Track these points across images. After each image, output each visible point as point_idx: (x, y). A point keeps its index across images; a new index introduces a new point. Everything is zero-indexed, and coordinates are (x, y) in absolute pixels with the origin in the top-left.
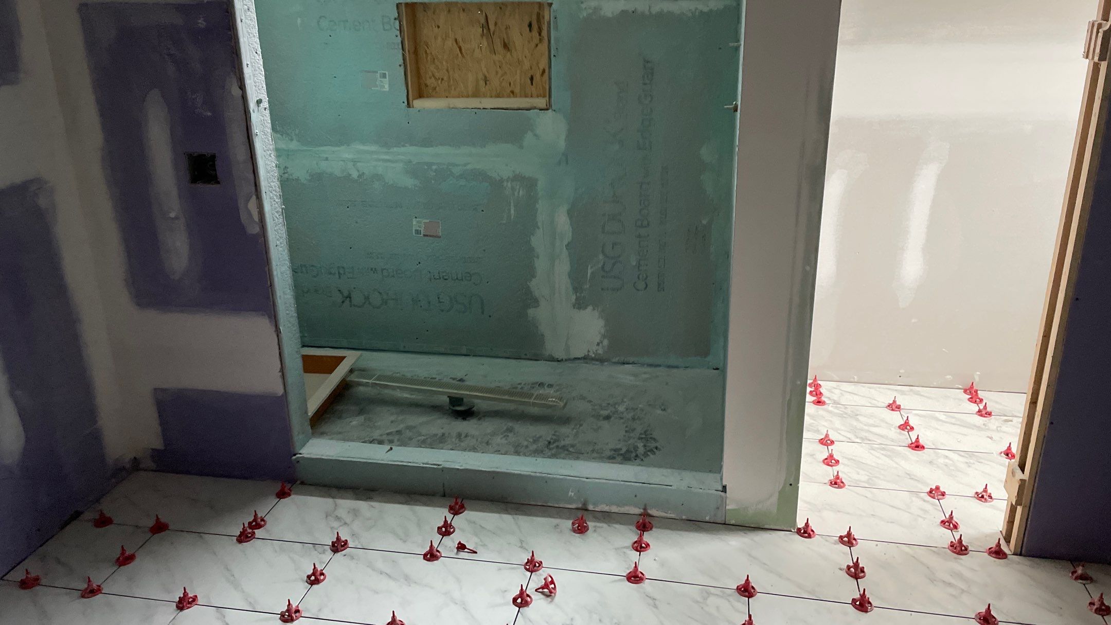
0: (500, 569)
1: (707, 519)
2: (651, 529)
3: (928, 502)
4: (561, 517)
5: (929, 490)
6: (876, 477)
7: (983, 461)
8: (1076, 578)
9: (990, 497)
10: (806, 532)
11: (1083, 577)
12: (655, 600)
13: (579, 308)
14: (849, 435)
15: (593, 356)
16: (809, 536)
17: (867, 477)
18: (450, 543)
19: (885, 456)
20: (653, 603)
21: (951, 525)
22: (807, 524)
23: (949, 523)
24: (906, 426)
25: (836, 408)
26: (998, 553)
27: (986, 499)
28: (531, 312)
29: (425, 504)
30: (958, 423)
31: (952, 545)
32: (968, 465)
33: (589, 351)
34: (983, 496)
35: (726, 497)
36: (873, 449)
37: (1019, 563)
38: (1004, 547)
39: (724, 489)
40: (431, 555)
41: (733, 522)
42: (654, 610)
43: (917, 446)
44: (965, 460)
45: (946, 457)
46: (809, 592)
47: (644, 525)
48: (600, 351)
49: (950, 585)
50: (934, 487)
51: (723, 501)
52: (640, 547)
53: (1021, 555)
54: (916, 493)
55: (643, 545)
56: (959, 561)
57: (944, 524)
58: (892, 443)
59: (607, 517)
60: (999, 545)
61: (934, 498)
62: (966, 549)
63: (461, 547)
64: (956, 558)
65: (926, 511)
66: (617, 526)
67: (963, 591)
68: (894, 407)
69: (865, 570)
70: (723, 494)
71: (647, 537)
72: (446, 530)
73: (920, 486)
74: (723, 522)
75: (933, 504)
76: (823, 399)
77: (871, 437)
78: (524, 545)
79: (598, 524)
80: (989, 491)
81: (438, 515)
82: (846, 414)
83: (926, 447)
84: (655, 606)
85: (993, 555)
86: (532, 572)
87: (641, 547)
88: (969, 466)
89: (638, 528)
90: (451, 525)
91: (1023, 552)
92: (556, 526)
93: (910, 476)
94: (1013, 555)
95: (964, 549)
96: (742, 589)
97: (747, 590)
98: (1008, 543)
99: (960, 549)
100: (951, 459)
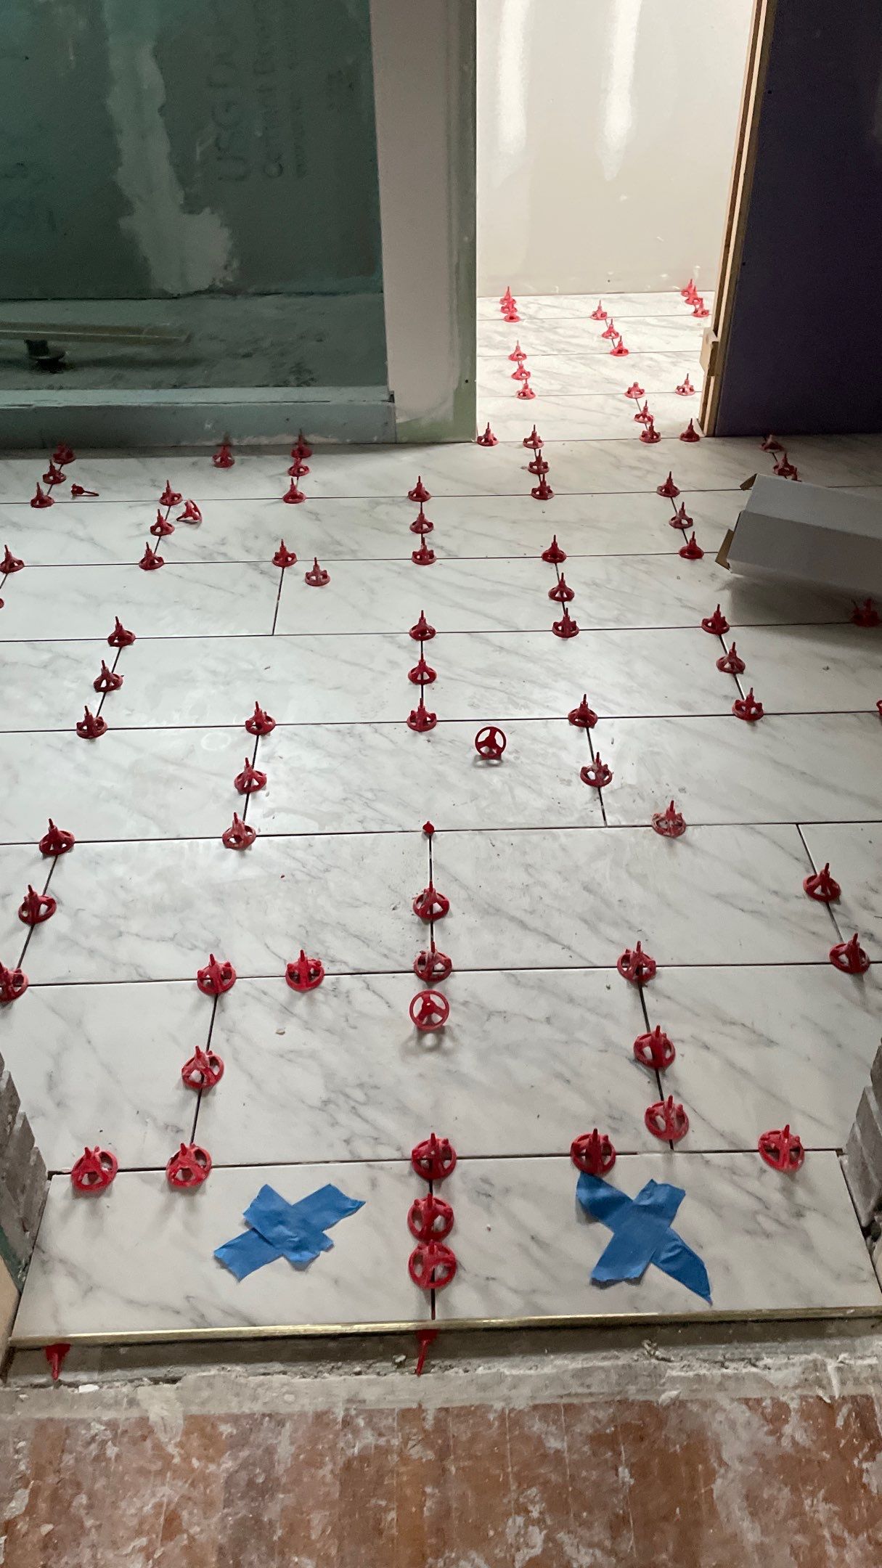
0: (130, 507)
1: (375, 439)
2: (310, 456)
3: (624, 401)
4: (198, 455)
5: (627, 390)
6: (570, 385)
7: (691, 359)
8: (766, 449)
9: (691, 390)
10: (488, 441)
11: (774, 447)
12: (318, 514)
13: (191, 212)
14: (544, 348)
15: (221, 286)
16: (491, 444)
17: (560, 387)
18: (64, 489)
19: (584, 365)
20: (316, 516)
21: (646, 419)
22: (488, 431)
23: (644, 416)
24: (611, 333)
25: (532, 323)
26: (690, 436)
27: (687, 393)
28: (124, 223)
29: (23, 458)
30: (670, 325)
31: (644, 435)
32: (674, 364)
33: (214, 279)
34: (684, 390)
35: (395, 408)
36: (570, 359)
37: (710, 443)
38: (697, 430)
39: (392, 399)
40: (41, 501)
41: (405, 439)
42: (317, 522)
43: (620, 351)
44: (670, 360)
45: (651, 359)
46: (489, 491)
47: (301, 451)
48: (230, 279)
49: (635, 468)
50: (632, 386)
51: (391, 413)
52: (297, 472)
53: (714, 436)
54: (613, 396)
55: (302, 470)
56: (648, 448)
57: (638, 418)
58: (593, 352)
59: (256, 450)
60: (691, 427)
61: (631, 397)
62: (657, 437)
63: (77, 491)
64: (645, 446)
65: (621, 410)
66: (270, 457)
67: (648, 472)
68: (600, 315)
69: (549, 465)
70: (390, 404)
71: (304, 463)
72: (54, 478)
73: (618, 388)
74: (393, 441)
75: (631, 404)
76: (517, 314)
77: (566, 347)
78: (156, 483)
79: (245, 457)
80: (690, 383)
81: (41, 466)
82: (543, 327)
83: (629, 351)
84: (318, 519)
85: (686, 439)
86: (170, 506)
87: (299, 471)
89: (293, 455)
90: (60, 473)
91: (716, 432)
92: (194, 464)
93: (609, 381)
94: (706, 437)
95: (655, 437)
96: (415, 495)
97: (419, 495)
98: (702, 427)
99: (651, 437)
100: (656, 361)
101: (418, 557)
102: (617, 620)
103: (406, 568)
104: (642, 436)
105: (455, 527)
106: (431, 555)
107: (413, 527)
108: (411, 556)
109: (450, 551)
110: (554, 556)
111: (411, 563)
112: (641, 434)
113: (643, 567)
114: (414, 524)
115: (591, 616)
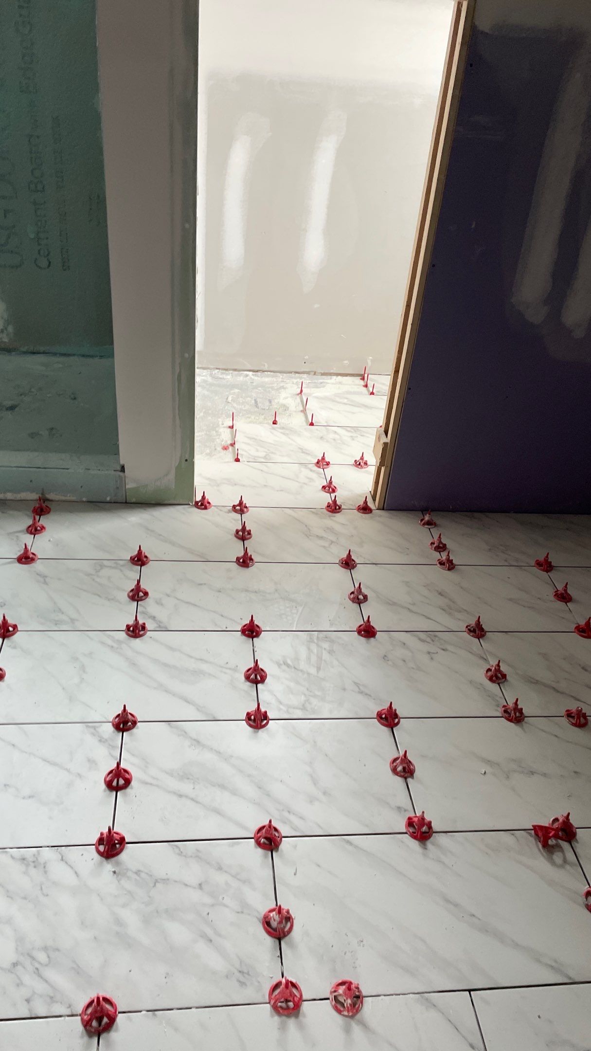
1: (108, 498)
2: (48, 513)
3: (314, 471)
5: (316, 461)
7: (365, 434)
8: (424, 525)
9: (366, 463)
10: (203, 505)
11: (430, 523)
12: (46, 577)
16: (206, 508)
20: (43, 579)
21: (331, 490)
22: (203, 497)
23: (329, 488)
26: (365, 509)
27: (362, 467)
31: (329, 506)
34: (360, 464)
35: (124, 478)
37: (380, 516)
38: (371, 504)
39: (122, 469)
41: (133, 500)
42: (44, 586)
44: (350, 434)
45: (336, 433)
46: (199, 556)
47: (41, 509)
48: (6, 339)
49: (322, 538)
50: (320, 459)
51: (121, 482)
53: (383, 509)
54: (305, 465)
55: (39, 528)
56: (332, 518)
57: (325, 489)
60: (366, 502)
61: (320, 468)
62: (340, 508)
64: (330, 516)
65: (311, 480)
66: (13, 513)
67: (332, 542)
69: (252, 534)
70: (120, 474)
71: (43, 521)
73: (309, 458)
74: (124, 501)
75: (318, 473)
80: (365, 459)
83: (319, 424)
84: (45, 583)
85: (362, 511)
87: (36, 530)
88: (353, 439)
89: (34, 512)
91: (385, 507)
93: (303, 451)
94: (377, 509)
95: (337, 507)
96: (136, 559)
97: (140, 560)
98: (374, 500)
99: (334, 508)
100: (338, 434)
101: (131, 629)
102: (304, 708)
103: (119, 642)
104: (328, 507)
105: (168, 596)
106: (143, 627)
107: (131, 594)
108: (124, 628)
109: (160, 622)
110: (251, 631)
111: (123, 635)
112: (326, 505)
113: (326, 645)
114: (132, 590)
115: (281, 703)
